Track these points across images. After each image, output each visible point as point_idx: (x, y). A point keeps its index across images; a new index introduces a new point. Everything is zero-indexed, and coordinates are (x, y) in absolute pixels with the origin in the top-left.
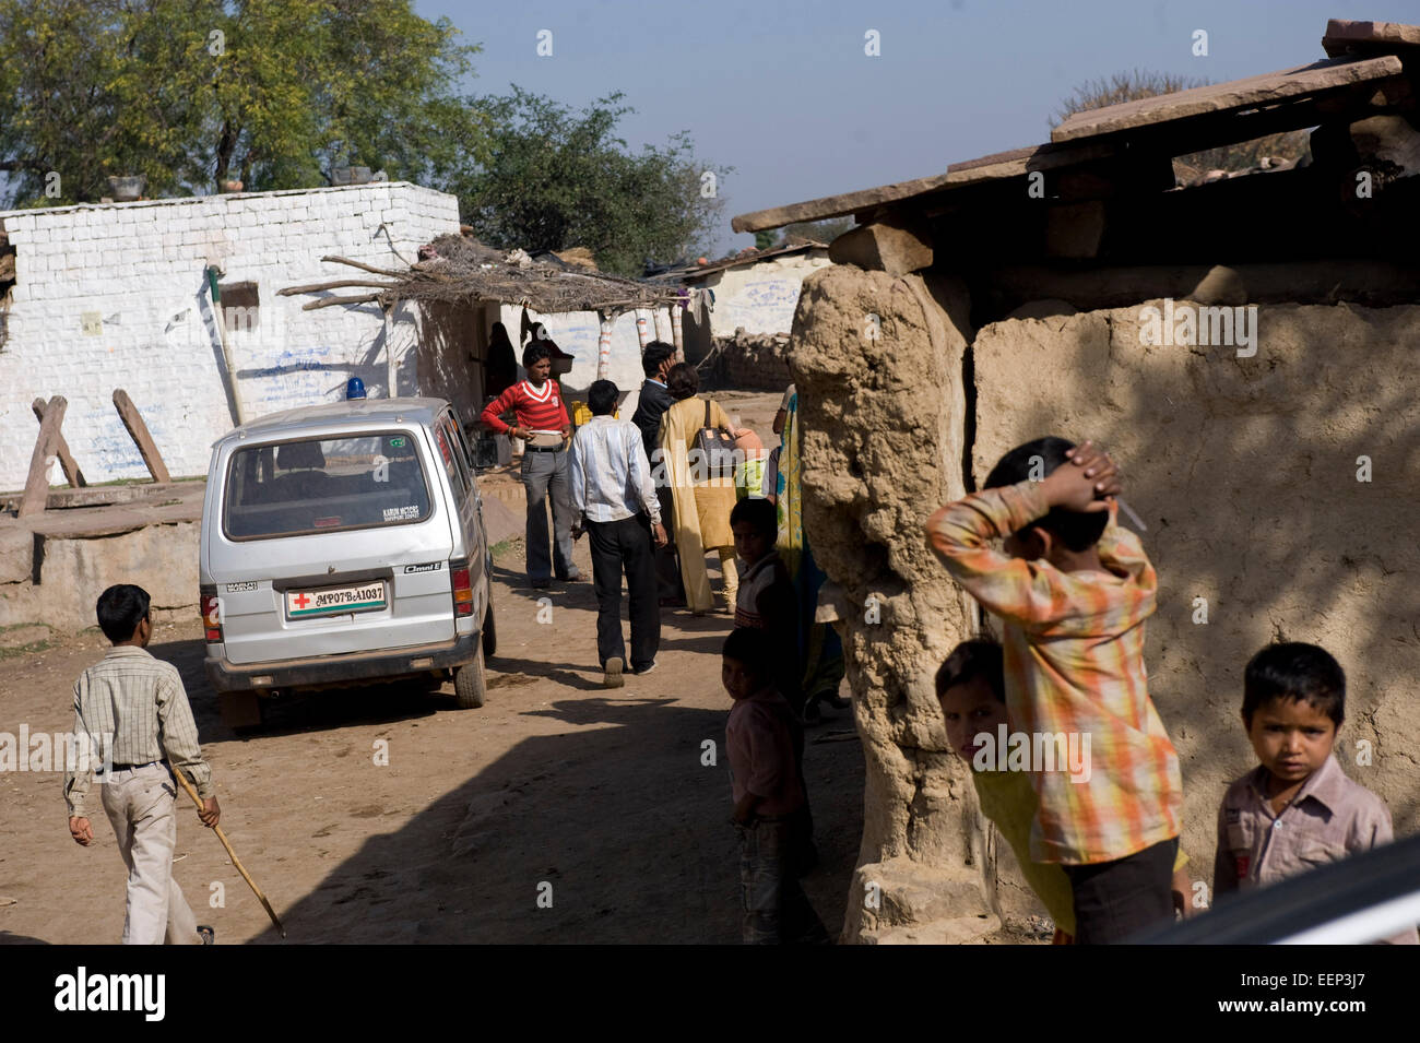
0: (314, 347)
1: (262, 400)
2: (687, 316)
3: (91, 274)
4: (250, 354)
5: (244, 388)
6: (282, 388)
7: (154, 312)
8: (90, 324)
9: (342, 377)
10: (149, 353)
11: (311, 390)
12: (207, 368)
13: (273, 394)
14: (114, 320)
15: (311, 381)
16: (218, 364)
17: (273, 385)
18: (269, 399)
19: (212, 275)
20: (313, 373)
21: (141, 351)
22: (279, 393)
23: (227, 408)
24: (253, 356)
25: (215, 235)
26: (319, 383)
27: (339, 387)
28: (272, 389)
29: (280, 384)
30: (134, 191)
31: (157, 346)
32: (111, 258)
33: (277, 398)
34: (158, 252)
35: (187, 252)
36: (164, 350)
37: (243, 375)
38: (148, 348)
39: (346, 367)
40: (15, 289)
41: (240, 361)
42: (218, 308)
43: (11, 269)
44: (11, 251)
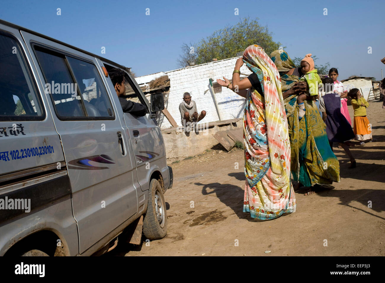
0: (235, 95)
1: (224, 109)
3: (185, 83)
4: (220, 98)
5: (220, 107)
6: (228, 106)
7: (199, 91)
10: (198, 100)
11: (235, 106)
12: (211, 102)
13: (226, 107)
15: (235, 104)
16: (214, 101)
17: (226, 105)
18: (225, 109)
19: (211, 80)
20: (235, 102)
21: (197, 100)
22: (228, 107)
23: (216, 111)
24: (221, 99)
25: (211, 71)
26: (236, 104)
27: (242, 105)
28: (226, 106)
29: (228, 105)
30: (193, 64)
31: (200, 98)
32: (189, 79)
33: (227, 108)
34: (199, 77)
35: (205, 76)
36: (202, 99)
37: (219, 104)
38: (198, 99)
40: (170, 88)
41: (218, 100)
42: (212, 88)
43: (169, 84)
44: (169, 80)
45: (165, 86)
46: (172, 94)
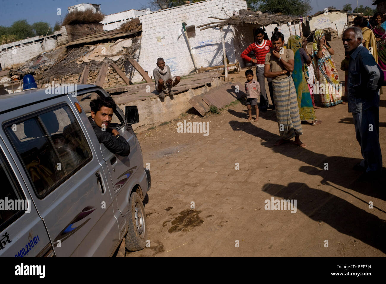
0: (209, 40)
1: (198, 54)
2: (303, 24)
3: (158, 28)
4: (194, 43)
5: (194, 52)
6: (202, 51)
7: (172, 35)
8: (159, 39)
9: (216, 47)
10: (172, 45)
11: (209, 50)
12: (185, 47)
13: (200, 52)
14: (164, 38)
15: (209, 48)
16: (188, 46)
17: (200, 50)
18: (200, 53)
19: (184, 24)
20: (209, 47)
21: (170, 45)
22: (202, 52)
23: (190, 56)
24: (195, 43)
25: (184, 15)
26: (211, 49)
27: (216, 49)
28: (200, 51)
29: (202, 50)
30: (165, 7)
31: (174, 43)
32: (162, 23)
33: (201, 53)
34: (172, 21)
35: (178, 20)
36: (175, 44)
37: (193, 48)
38: (172, 44)
39: (217, 44)
40: (142, 33)
41: (192, 46)
42: (186, 33)
43: (141, 28)
44: (141, 24)
45: (137, 30)
46: (144, 39)
